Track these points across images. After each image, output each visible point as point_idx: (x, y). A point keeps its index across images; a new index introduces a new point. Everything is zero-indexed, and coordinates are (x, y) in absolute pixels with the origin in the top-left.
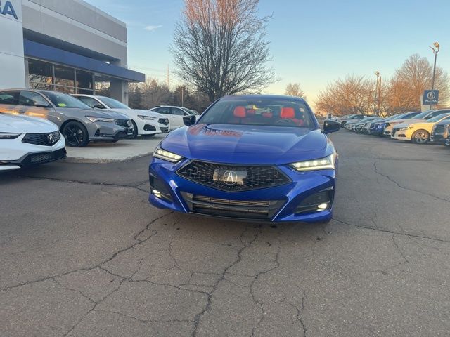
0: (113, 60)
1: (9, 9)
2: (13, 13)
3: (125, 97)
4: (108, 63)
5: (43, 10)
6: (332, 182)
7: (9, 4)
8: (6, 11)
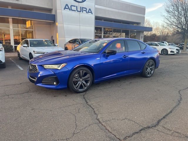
0: (138, 23)
1: (90, 11)
2: (91, 12)
3: (142, 38)
4: (136, 25)
5: (107, 9)
6: (55, 74)
7: (90, 9)
8: (89, 12)
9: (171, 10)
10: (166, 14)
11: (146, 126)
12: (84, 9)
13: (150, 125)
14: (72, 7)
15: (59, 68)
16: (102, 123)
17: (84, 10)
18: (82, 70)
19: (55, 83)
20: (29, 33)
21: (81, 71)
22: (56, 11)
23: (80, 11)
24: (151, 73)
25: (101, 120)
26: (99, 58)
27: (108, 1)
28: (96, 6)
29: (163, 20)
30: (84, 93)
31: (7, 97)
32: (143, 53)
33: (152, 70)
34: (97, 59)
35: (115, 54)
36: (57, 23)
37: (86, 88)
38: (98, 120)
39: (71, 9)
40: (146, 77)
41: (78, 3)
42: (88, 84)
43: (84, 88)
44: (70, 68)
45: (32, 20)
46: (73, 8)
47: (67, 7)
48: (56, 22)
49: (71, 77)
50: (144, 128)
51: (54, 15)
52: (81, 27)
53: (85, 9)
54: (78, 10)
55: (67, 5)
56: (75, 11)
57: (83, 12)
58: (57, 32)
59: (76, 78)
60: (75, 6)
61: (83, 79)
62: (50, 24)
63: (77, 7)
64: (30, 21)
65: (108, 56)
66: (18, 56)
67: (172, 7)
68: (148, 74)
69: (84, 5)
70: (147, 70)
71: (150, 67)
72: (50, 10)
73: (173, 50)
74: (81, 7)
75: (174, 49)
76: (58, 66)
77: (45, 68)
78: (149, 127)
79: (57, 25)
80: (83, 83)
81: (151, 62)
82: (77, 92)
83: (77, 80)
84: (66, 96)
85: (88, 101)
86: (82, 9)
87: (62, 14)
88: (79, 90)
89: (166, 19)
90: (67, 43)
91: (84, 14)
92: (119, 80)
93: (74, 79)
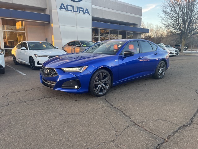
1: (87, 11)
2: (88, 13)
4: (133, 26)
5: (104, 9)
6: (77, 77)
7: (87, 10)
8: (85, 13)
9: (168, 10)
10: (163, 15)
11: (182, 125)
12: (80, 9)
13: (185, 123)
14: (68, 6)
15: (81, 71)
16: (138, 124)
17: (81, 11)
18: (102, 72)
19: (76, 87)
20: (19, 35)
21: (101, 74)
22: (51, 11)
23: (76, 11)
24: (162, 75)
25: (135, 122)
26: (117, 60)
27: (105, 1)
28: (94, 6)
29: (160, 21)
30: (103, 96)
31: (24, 103)
32: (156, 54)
33: (163, 71)
34: (116, 60)
35: (133, 56)
36: (52, 24)
37: (105, 91)
38: (132, 121)
39: (67, 9)
40: (158, 78)
41: (74, 2)
42: (107, 87)
43: (103, 91)
44: (91, 71)
45: (23, 21)
46: (69, 8)
47: (62, 7)
48: (50, 23)
49: (92, 80)
50: (181, 126)
51: (49, 16)
52: (78, 28)
53: (82, 9)
54: (75, 10)
55: (62, 4)
56: (71, 11)
57: (79, 12)
58: (52, 34)
59: (96, 81)
60: (71, 6)
61: (103, 82)
62: (43, 25)
63: (73, 6)
64: (20, 22)
65: (125, 58)
66: (14, 60)
67: (170, 8)
68: (160, 76)
69: (80, 4)
70: (159, 72)
71: (162, 69)
72: (44, 10)
73: (172, 52)
74: (77, 7)
75: (173, 50)
76: (79, 69)
77: (65, 71)
78: (185, 126)
79: (52, 26)
80: (103, 86)
81: (163, 63)
82: (98, 96)
83: (97, 83)
84: (87, 100)
85: (112, 104)
86: (79, 10)
87: (57, 14)
88: (99, 93)
89: (163, 20)
90: (65, 45)
91: (81, 15)
92: (133, 83)
93: (95, 83)
